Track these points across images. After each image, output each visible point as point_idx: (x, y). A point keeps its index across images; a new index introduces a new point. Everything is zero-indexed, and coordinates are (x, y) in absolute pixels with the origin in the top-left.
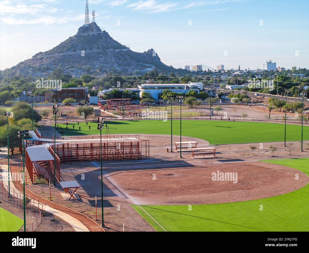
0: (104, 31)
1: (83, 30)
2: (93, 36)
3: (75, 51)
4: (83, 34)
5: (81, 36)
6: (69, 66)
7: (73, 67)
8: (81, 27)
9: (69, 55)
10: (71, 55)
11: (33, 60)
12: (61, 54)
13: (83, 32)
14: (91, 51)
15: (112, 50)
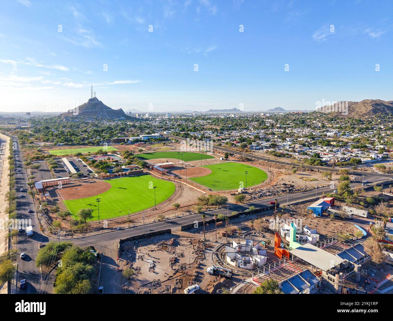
0: (100, 101)
1: (91, 100)
2: (96, 103)
3: (88, 110)
4: (91, 102)
5: (90, 103)
6: (87, 117)
7: (89, 117)
8: (90, 99)
9: (86, 112)
10: (87, 112)
11: (68, 113)
12: (81, 111)
13: (91, 101)
14: (96, 110)
15: (105, 109)
